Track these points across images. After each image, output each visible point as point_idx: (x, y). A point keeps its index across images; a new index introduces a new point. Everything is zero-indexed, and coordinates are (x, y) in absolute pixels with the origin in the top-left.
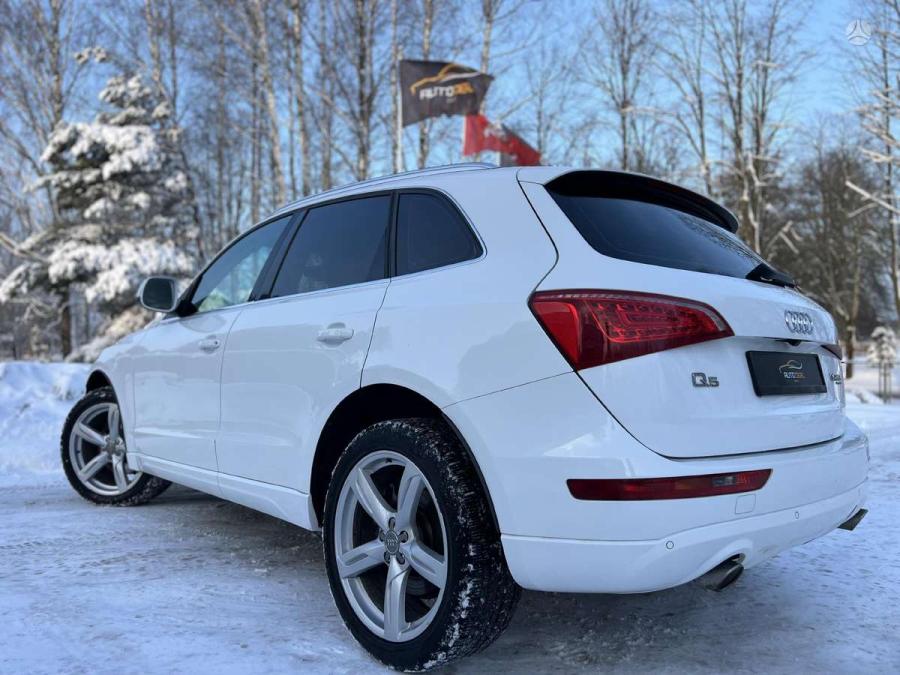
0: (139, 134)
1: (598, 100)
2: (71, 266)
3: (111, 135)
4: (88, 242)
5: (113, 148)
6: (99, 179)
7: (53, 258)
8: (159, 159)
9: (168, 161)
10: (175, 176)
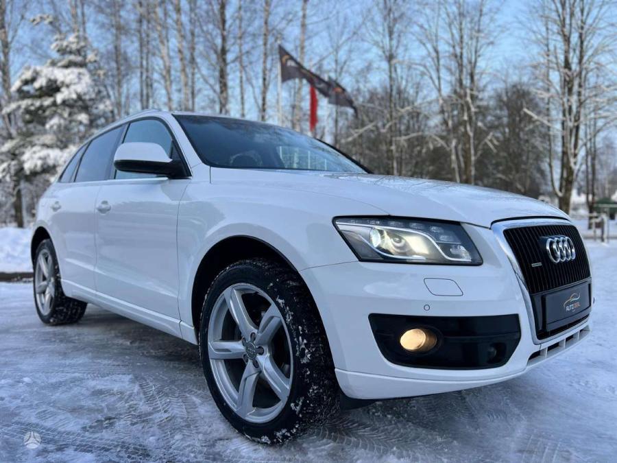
0: (80, 74)
1: (374, 54)
2: (39, 163)
3: (60, 75)
4: (48, 146)
5: (63, 83)
6: (54, 104)
7: (25, 157)
8: (94, 90)
9: (99, 92)
10: (104, 103)
